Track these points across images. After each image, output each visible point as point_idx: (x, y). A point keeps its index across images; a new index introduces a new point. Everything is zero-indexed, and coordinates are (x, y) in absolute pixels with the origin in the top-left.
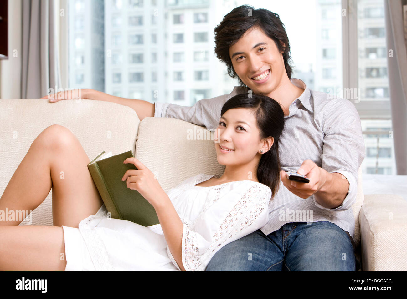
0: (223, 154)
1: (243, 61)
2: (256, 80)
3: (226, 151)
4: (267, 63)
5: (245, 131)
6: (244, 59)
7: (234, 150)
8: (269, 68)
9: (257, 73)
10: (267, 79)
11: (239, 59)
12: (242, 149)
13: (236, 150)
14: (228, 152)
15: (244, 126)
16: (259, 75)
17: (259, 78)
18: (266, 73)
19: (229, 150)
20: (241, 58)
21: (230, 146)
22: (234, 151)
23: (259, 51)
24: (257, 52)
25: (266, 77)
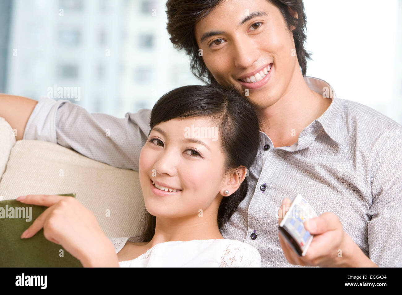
0: (158, 197)
1: (223, 47)
2: (247, 83)
3: (164, 193)
4: (267, 50)
5: (201, 157)
6: (223, 43)
7: (181, 190)
8: (271, 61)
9: (249, 71)
10: (266, 79)
11: (214, 44)
12: (196, 189)
13: (185, 190)
14: (168, 193)
15: (199, 148)
16: (253, 74)
17: (253, 79)
18: (266, 71)
19: (171, 190)
20: (218, 42)
21: (173, 182)
22: (180, 192)
23: (252, 29)
24: (248, 31)
25: (264, 76)
